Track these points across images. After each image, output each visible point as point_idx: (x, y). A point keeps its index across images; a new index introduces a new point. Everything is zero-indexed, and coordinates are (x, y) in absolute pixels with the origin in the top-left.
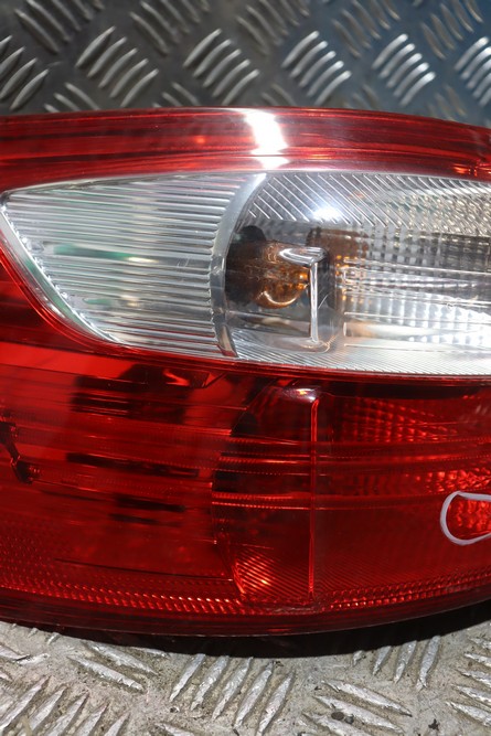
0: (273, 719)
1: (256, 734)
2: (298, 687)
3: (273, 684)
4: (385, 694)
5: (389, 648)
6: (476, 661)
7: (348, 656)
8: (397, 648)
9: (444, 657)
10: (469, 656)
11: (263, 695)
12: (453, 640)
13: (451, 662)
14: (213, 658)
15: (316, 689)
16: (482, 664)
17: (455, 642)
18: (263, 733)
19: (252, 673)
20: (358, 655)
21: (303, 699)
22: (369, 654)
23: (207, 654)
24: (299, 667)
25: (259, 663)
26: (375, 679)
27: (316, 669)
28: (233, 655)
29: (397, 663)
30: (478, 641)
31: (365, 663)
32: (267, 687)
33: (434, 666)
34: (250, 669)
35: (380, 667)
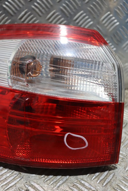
0: (10, 187)
1: (3, 190)
2: (22, 181)
3: (16, 179)
4: (44, 188)
5: (52, 176)
6: (76, 185)
7: (40, 176)
8: (55, 177)
9: (67, 182)
10: (75, 183)
11: (11, 181)
12: (73, 178)
13: (68, 184)
14: (5, 169)
15: (26, 182)
16: (77, 186)
17: (73, 179)
18: (5, 190)
19: (12, 175)
20: (43, 176)
21: (21, 184)
22: (46, 177)
23: (3, 167)
24: (25, 176)
25: (16, 172)
26: (44, 183)
27: (29, 177)
28: (10, 169)
29: (52, 181)
30: (79, 180)
31: (44, 178)
32: (13, 179)
33: (63, 184)
34: (12, 173)
35: (47, 181)
